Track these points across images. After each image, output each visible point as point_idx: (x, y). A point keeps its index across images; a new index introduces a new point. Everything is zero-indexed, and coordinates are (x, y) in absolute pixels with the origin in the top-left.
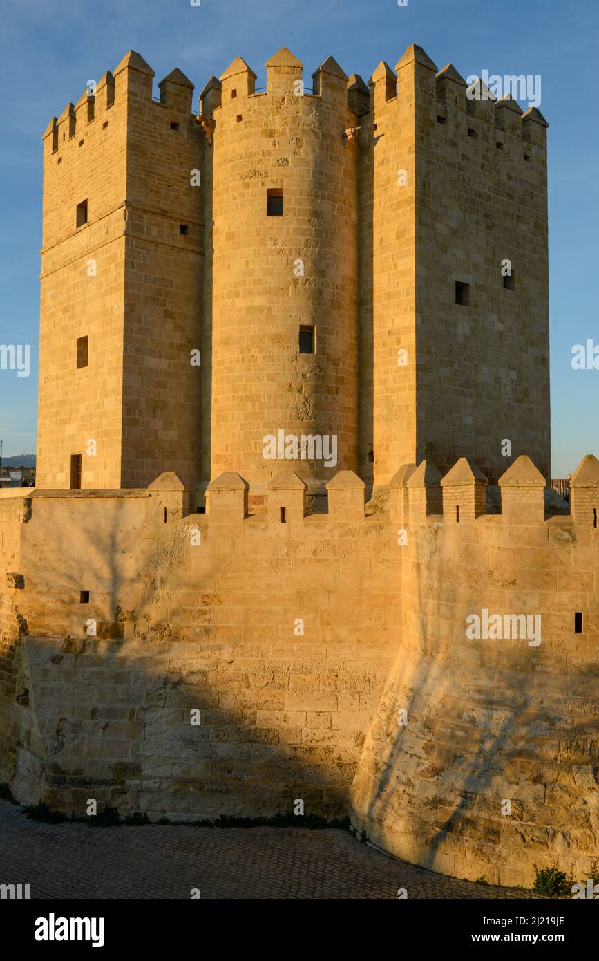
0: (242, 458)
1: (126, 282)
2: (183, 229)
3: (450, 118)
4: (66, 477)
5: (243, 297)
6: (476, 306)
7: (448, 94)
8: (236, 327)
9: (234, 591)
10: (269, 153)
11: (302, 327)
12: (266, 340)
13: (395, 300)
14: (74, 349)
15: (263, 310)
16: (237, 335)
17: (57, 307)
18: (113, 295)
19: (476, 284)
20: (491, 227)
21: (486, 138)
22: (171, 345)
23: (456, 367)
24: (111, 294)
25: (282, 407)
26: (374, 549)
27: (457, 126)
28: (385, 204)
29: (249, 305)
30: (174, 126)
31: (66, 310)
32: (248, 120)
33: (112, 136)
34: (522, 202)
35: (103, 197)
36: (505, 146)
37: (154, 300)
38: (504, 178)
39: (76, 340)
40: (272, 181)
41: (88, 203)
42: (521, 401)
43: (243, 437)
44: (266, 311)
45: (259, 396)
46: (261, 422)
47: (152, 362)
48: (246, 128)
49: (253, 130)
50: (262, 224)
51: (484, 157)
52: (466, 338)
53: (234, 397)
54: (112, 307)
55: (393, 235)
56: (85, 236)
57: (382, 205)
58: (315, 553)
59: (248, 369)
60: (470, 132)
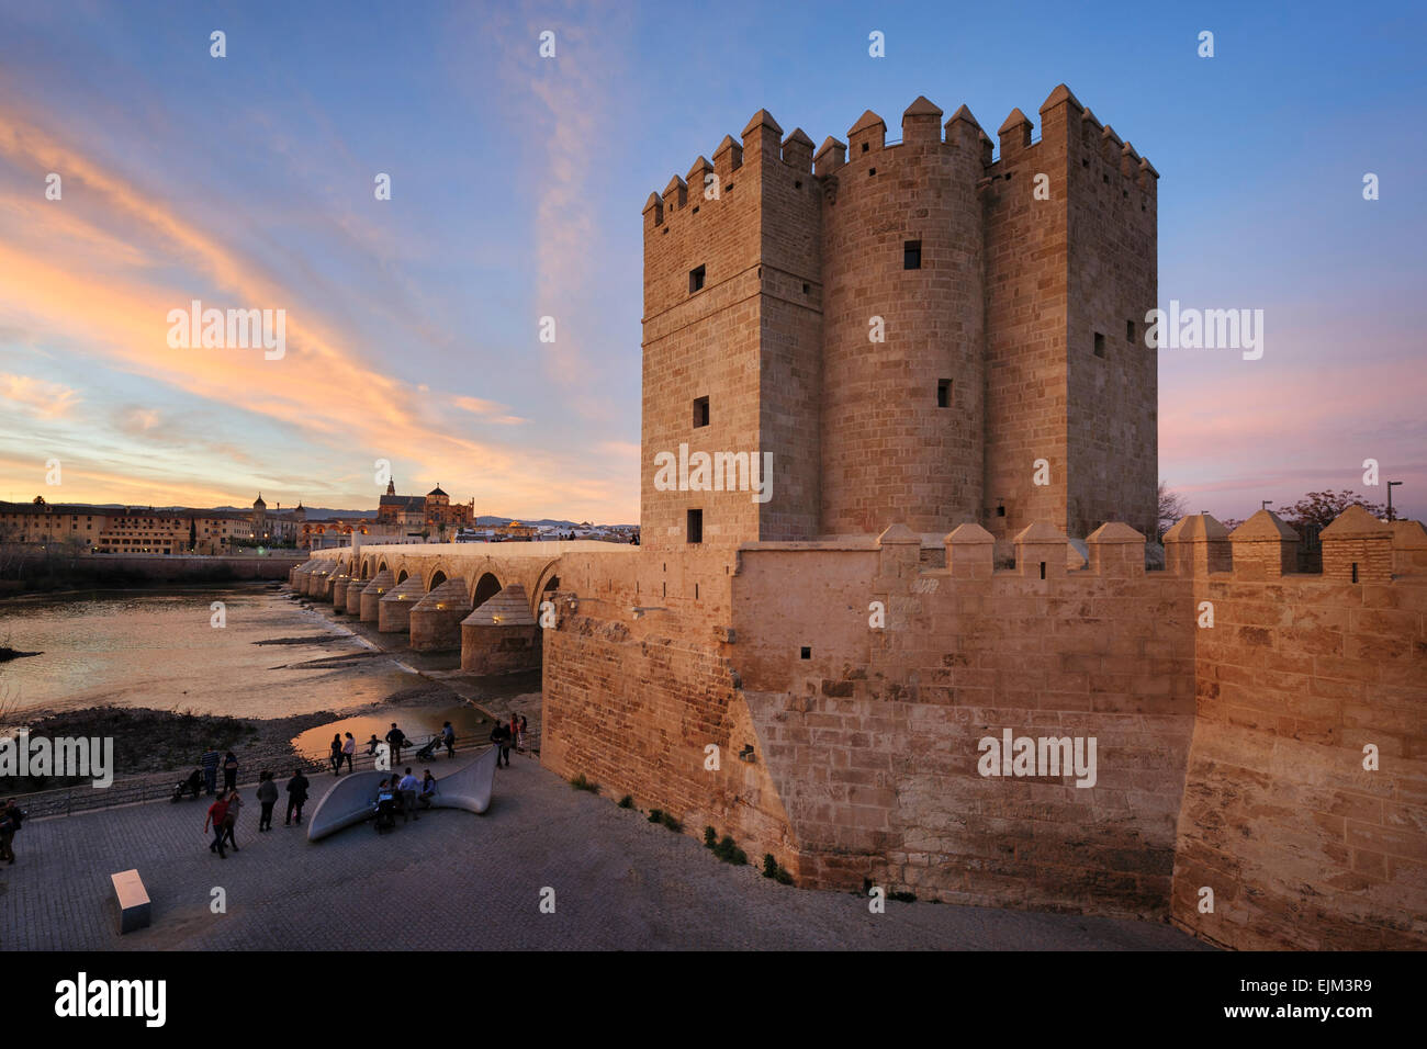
0: (877, 511)
1: (761, 339)
2: (806, 288)
3: (1091, 164)
4: (681, 531)
5: (878, 352)
6: (1108, 359)
7: (1090, 138)
8: (869, 383)
9: (983, 652)
10: (907, 205)
11: (941, 381)
12: (904, 395)
13: (1037, 353)
14: (689, 409)
15: (900, 365)
16: (869, 391)
17: (665, 372)
18: (744, 354)
19: (1109, 336)
20: (1120, 277)
21: (1116, 184)
22: (797, 402)
23: (1095, 420)
24: (741, 352)
25: (921, 462)
26: (1158, 610)
27: (1097, 172)
28: (1023, 253)
29: (884, 359)
30: (798, 185)
31: (677, 373)
32: (883, 172)
33: (739, 197)
34: (1140, 254)
35: (729, 258)
36: (1129, 195)
37: (783, 357)
38: (1128, 227)
39: (692, 400)
40: (911, 234)
41: (707, 268)
42: (1139, 457)
43: (877, 492)
44: (903, 366)
45: (897, 450)
46: (899, 477)
47: (783, 419)
48: (880, 181)
49: (889, 183)
50: (899, 277)
51: (1115, 205)
52: (1102, 391)
53: (867, 453)
54: (743, 366)
55: (1034, 285)
56: (702, 301)
57: (1018, 256)
58: (1083, 612)
59: (884, 423)
60: (1106, 177)
